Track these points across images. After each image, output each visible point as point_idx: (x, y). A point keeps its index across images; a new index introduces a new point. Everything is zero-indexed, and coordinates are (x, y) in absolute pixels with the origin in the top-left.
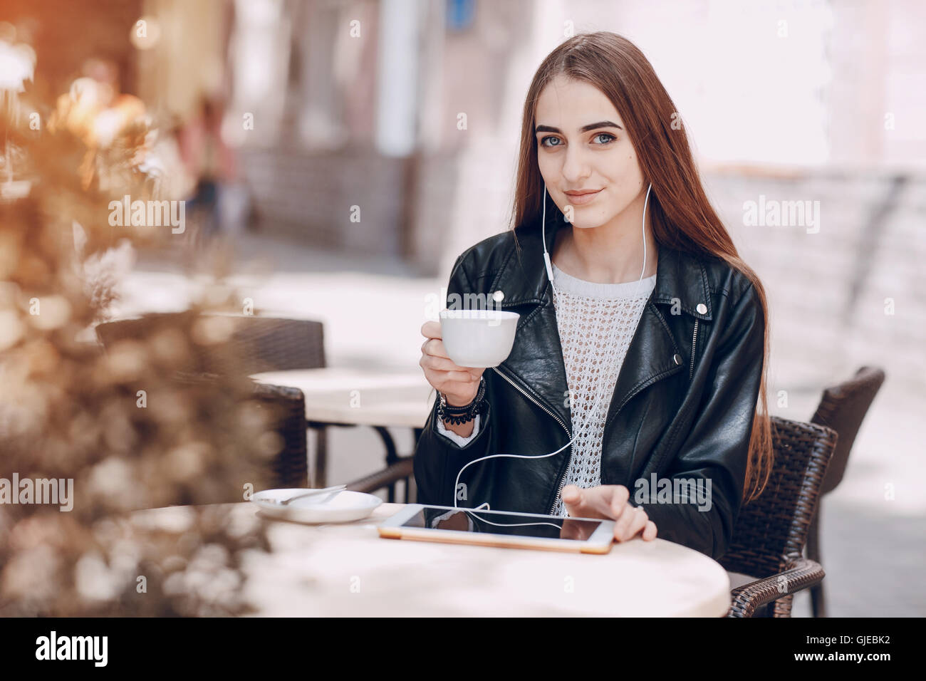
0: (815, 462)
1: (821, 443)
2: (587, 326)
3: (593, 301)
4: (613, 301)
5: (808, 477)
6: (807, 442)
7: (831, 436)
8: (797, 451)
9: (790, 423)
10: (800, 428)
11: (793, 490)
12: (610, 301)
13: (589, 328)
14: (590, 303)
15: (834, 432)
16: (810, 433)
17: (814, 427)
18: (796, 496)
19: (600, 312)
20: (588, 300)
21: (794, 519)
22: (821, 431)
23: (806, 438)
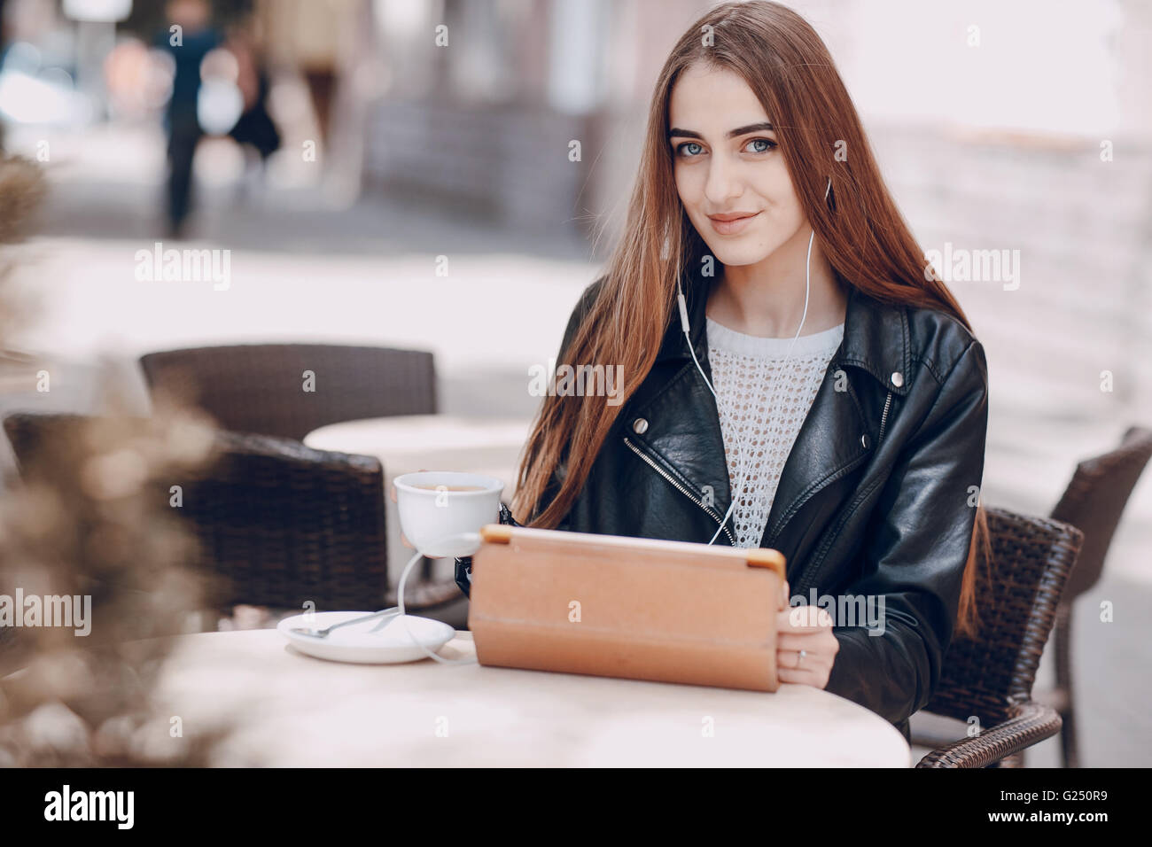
0: (1053, 572)
1: (1061, 547)
2: (744, 394)
3: (752, 360)
4: (778, 360)
5: (1042, 592)
6: (1041, 546)
7: (1074, 538)
8: (1029, 556)
9: (1021, 518)
10: (1034, 526)
11: (1021, 609)
12: (773, 362)
13: (747, 397)
14: (748, 364)
15: (1078, 532)
16: (1046, 533)
17: (1052, 526)
18: (1025, 617)
19: (761, 376)
20: (745, 359)
21: (1022, 649)
22: (1060, 530)
23: (1040, 539)
